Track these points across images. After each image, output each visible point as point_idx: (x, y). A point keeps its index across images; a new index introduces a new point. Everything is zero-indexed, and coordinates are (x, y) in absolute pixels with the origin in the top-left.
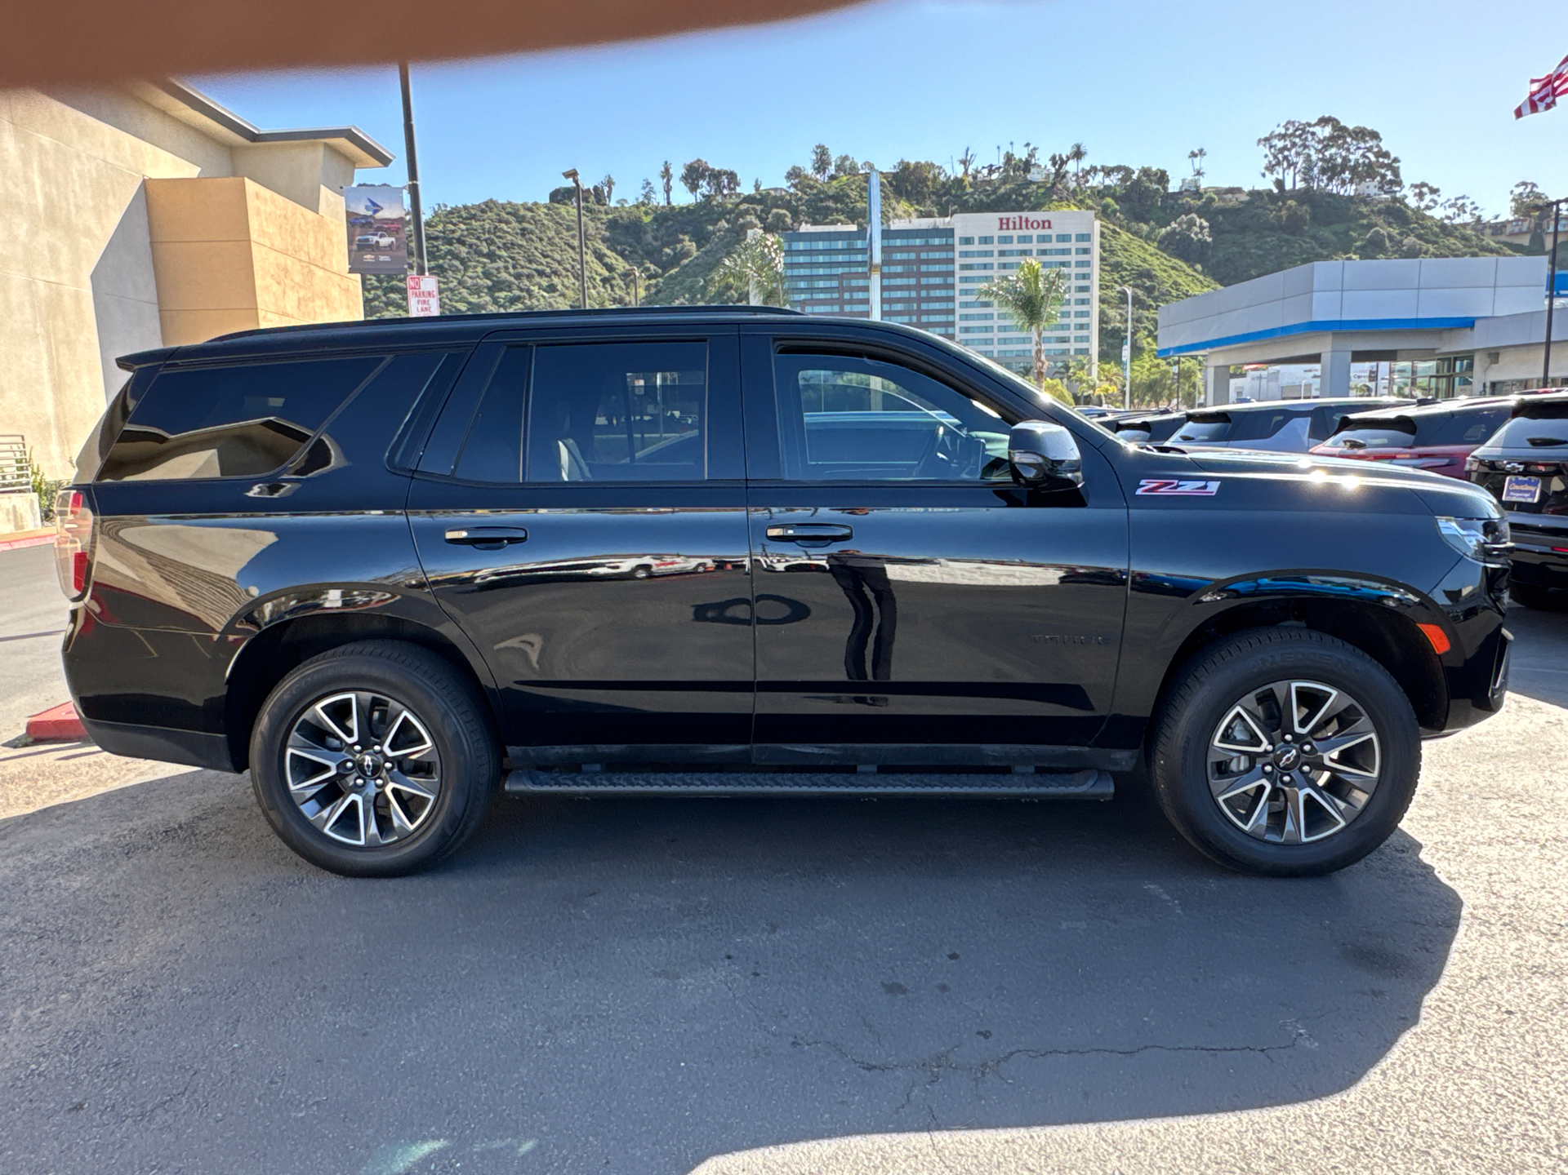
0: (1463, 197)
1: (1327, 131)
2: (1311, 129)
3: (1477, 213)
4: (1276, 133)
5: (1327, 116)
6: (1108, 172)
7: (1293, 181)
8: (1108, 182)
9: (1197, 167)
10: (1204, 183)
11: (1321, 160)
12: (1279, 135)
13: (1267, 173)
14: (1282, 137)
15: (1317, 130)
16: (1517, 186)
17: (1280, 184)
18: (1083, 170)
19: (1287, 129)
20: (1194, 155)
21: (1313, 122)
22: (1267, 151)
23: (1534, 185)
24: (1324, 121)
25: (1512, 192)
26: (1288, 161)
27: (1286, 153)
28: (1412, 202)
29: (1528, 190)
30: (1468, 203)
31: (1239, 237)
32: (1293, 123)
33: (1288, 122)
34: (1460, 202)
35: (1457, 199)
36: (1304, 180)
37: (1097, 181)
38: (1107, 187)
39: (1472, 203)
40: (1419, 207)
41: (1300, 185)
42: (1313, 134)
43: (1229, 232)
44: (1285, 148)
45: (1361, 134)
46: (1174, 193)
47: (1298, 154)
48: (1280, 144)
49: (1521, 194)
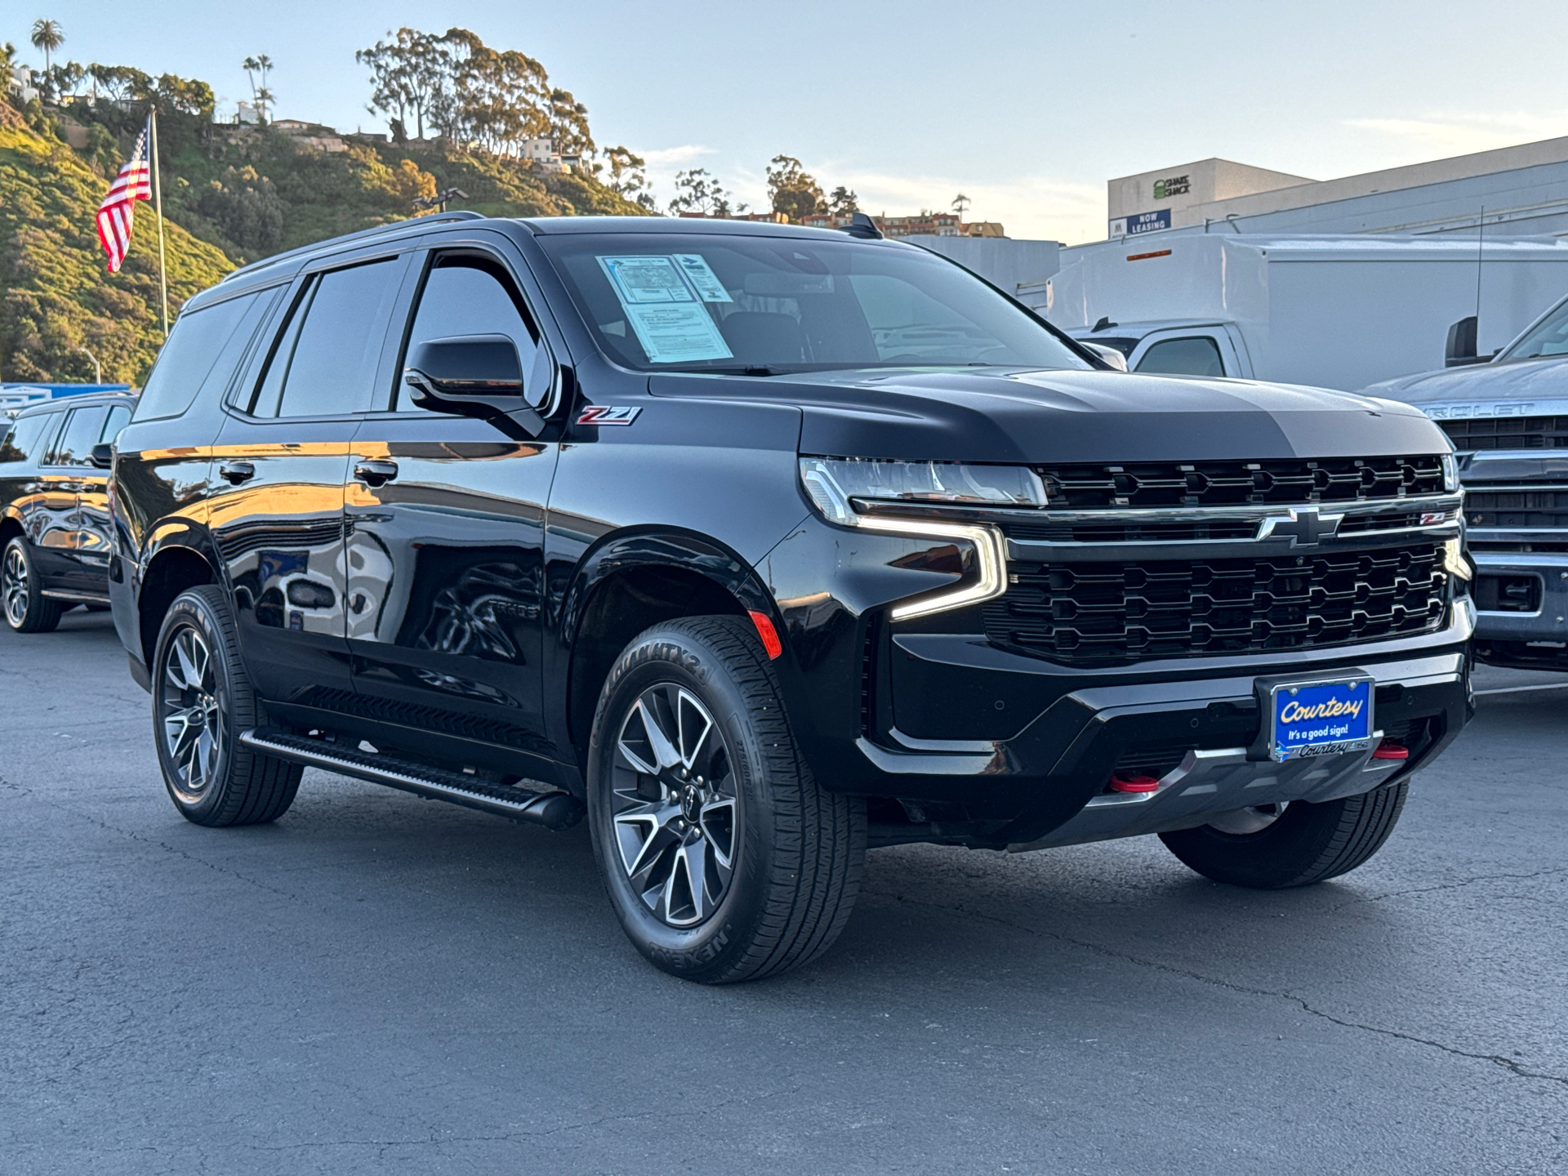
0: (699, 172)
1: (463, 53)
2: (439, 47)
3: (721, 197)
4: (387, 44)
5: (460, 28)
6: (103, 74)
7: (418, 126)
8: (103, 92)
9: (259, 85)
10: (274, 114)
11: (461, 96)
12: (391, 48)
13: (377, 109)
14: (397, 52)
15: (448, 47)
16: (775, 161)
17: (397, 126)
18: (55, 68)
19: (401, 41)
20: (250, 64)
21: (441, 35)
22: (373, 73)
23: (797, 163)
24: (455, 35)
25: (769, 169)
26: (408, 93)
27: (404, 80)
28: (605, 178)
29: (789, 169)
30: (707, 181)
31: (327, 210)
32: (410, 32)
33: (402, 30)
34: (697, 178)
35: (692, 174)
36: (435, 125)
37: (85, 88)
38: (101, 103)
39: (715, 182)
40: (617, 185)
41: (430, 134)
42: (444, 54)
43: (313, 202)
44: (401, 72)
45: (514, 62)
46: (221, 126)
47: (422, 83)
48: (395, 64)
49: (779, 174)
